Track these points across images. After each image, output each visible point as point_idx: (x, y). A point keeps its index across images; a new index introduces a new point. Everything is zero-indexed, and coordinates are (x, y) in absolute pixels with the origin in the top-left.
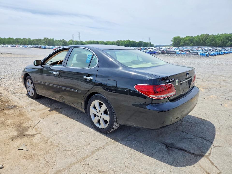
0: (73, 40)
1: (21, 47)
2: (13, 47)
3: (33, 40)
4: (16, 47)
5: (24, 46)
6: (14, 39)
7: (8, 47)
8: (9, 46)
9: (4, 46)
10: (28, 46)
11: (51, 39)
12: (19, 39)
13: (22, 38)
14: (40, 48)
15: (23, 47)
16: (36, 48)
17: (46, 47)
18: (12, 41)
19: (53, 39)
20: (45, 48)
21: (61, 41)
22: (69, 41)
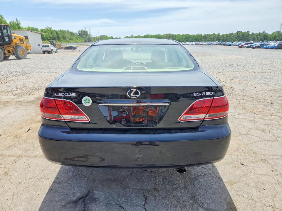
0: (280, 32)
1: (205, 44)
2: (197, 44)
3: (223, 36)
4: (200, 44)
5: (209, 43)
6: (203, 35)
7: (193, 45)
8: (193, 43)
9: (189, 43)
10: (213, 43)
11: (245, 32)
12: (208, 35)
13: (211, 34)
14: (225, 45)
15: (207, 44)
16: (220, 45)
17: (232, 44)
18: (200, 37)
19: (249, 32)
20: (230, 45)
21: (260, 34)
22: (273, 34)
